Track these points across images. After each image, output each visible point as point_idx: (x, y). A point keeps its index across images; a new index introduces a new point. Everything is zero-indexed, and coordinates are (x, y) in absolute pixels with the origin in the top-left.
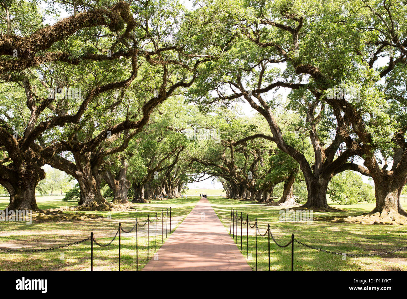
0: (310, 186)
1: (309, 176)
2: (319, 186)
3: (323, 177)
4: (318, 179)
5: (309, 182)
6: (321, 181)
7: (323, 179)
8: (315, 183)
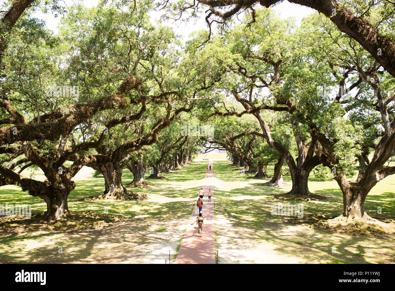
0: (294, 176)
1: (293, 169)
2: (302, 177)
3: (305, 169)
4: (301, 171)
5: (293, 173)
6: (303, 173)
7: (304, 171)
8: (298, 174)
